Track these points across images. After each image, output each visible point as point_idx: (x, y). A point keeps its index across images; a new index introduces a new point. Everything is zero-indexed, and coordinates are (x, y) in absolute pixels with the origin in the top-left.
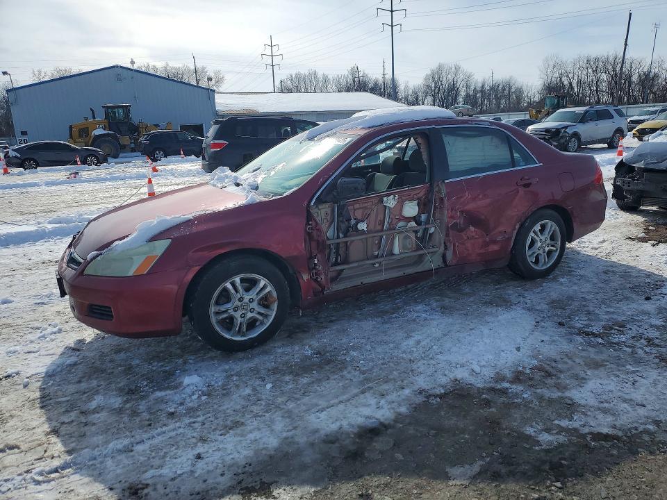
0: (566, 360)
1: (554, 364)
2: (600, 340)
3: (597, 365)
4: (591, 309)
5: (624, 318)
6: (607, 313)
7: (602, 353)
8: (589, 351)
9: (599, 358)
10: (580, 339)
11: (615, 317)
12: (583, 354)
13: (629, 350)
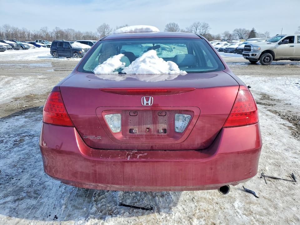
0: (33, 125)
1: (36, 122)
2: (24, 135)
3: (22, 126)
4: (34, 148)
5: (15, 149)
6: (24, 149)
7: (22, 131)
8: (26, 130)
9: (22, 129)
10: (32, 133)
11: (20, 149)
12: (28, 128)
13: (11, 136)
